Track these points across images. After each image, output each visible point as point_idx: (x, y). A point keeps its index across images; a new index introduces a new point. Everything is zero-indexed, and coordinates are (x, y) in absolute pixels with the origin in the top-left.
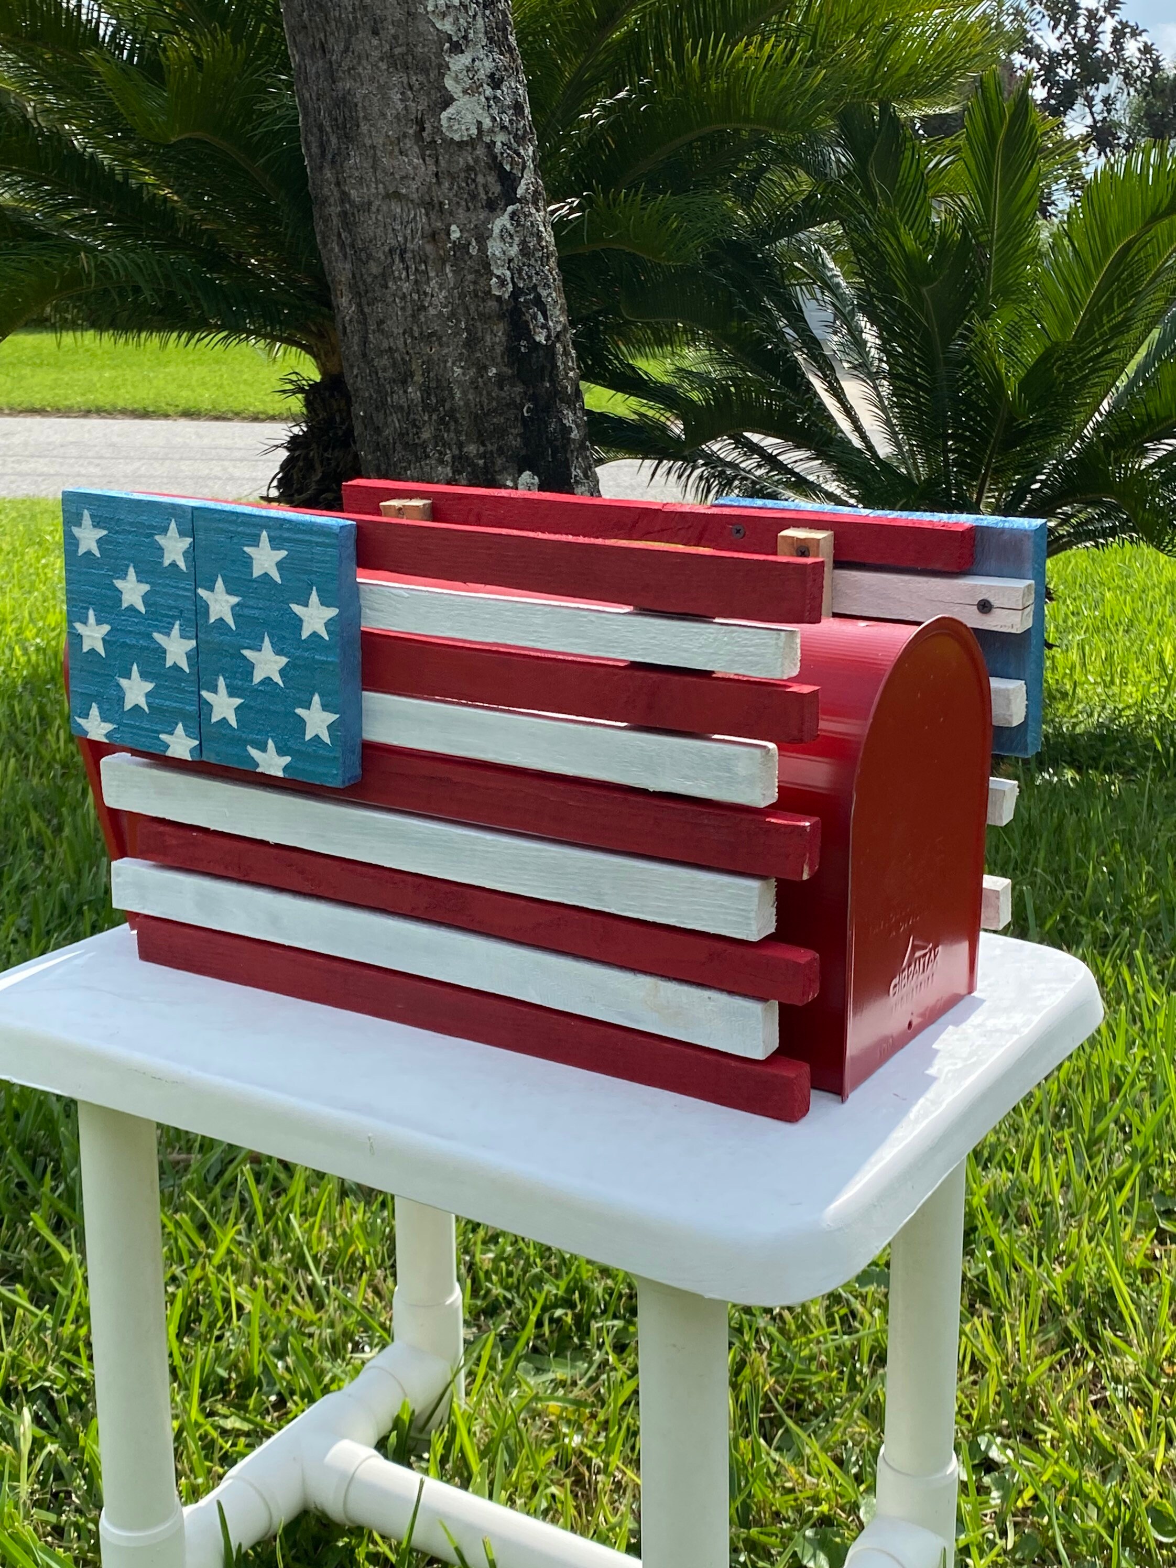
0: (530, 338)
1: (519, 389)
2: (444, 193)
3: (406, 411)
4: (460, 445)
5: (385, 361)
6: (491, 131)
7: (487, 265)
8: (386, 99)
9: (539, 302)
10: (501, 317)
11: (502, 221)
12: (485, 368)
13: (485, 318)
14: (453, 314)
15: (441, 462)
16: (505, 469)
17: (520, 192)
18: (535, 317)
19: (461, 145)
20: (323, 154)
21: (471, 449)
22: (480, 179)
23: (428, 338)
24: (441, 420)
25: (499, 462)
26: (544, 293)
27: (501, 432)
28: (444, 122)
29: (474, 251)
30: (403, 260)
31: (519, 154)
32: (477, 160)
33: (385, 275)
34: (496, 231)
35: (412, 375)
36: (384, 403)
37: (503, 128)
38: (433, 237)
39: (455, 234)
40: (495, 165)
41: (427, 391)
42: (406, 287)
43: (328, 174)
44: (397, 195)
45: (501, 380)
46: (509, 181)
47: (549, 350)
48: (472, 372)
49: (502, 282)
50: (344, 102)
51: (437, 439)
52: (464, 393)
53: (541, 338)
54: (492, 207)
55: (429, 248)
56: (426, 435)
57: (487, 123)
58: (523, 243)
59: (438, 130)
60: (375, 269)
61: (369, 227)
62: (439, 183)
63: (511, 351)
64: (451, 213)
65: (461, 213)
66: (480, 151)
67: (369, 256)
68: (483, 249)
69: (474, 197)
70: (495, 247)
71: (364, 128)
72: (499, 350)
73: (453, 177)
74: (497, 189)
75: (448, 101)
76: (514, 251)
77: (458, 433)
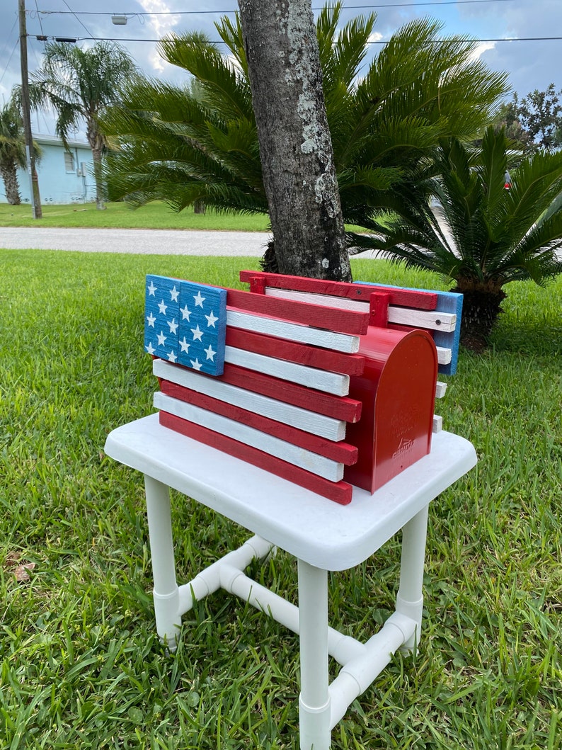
0: (327, 216)
1: (324, 232)
2: (302, 170)
3: (288, 240)
4: (304, 250)
5: (282, 224)
6: (317, 150)
7: (314, 193)
8: (284, 140)
9: (331, 204)
10: (318, 210)
11: (320, 179)
12: (313, 226)
13: (313, 210)
14: (303, 209)
15: (298, 255)
16: (318, 258)
17: (326, 169)
18: (329, 209)
19: (307, 154)
20: (266, 158)
21: (308, 251)
22: (313, 166)
23: (295, 217)
24: (299, 242)
25: (316, 256)
26: (333, 202)
27: (317, 246)
28: (302, 148)
29: (310, 189)
30: (288, 192)
31: (326, 157)
32: (312, 160)
33: (283, 197)
34: (318, 182)
35: (290, 228)
36: (282, 236)
37: (321, 149)
38: (297, 184)
39: (305, 183)
40: (318, 160)
41: (294, 233)
42: (289, 200)
43: (267, 165)
44: (287, 171)
45: (318, 230)
46: (322, 166)
47: (334, 220)
48: (309, 227)
49: (319, 199)
50: (271, 142)
51: (298, 248)
52: (306, 234)
53: (331, 216)
54: (317, 174)
55: (296, 188)
56: (294, 247)
57: (316, 147)
58: (327, 186)
59: (300, 150)
60: (280, 195)
61: (278, 181)
62: (300, 167)
63: (321, 220)
64: (303, 176)
65: (307, 177)
66: (313, 157)
67: (278, 191)
68: (313, 188)
69: (311, 171)
70: (317, 188)
71: (277, 150)
72: (317, 220)
73: (304, 165)
74: (319, 169)
75: (303, 141)
76: (323, 188)
77: (304, 246)
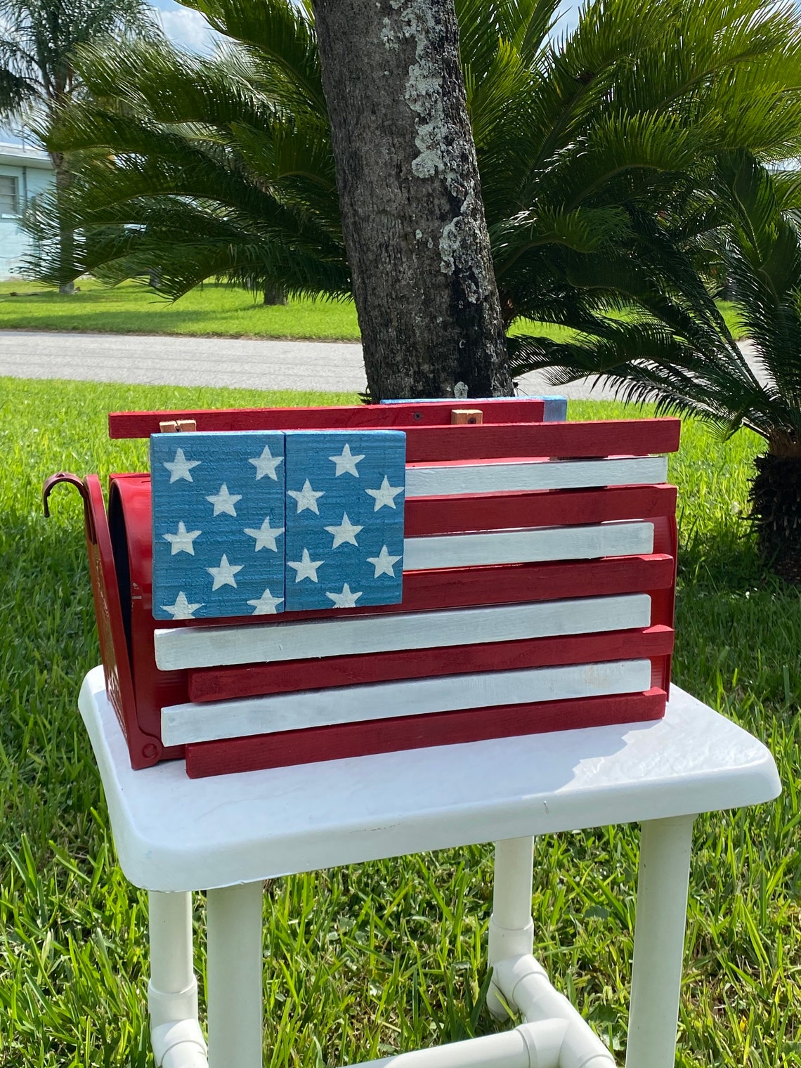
0: (465, 299)
1: (458, 330)
2: (413, 211)
3: (388, 344)
4: (419, 365)
5: (376, 313)
6: (444, 172)
7: (439, 255)
8: (379, 152)
9: (473, 277)
10: (446, 286)
11: (450, 227)
12: (435, 317)
13: (436, 287)
14: (416, 285)
15: (407, 375)
16: (446, 380)
17: (463, 209)
18: (469, 286)
19: (424, 180)
20: (345, 187)
21: (426, 367)
22: (436, 202)
23: (401, 299)
24: (408, 349)
25: (443, 375)
26: (476, 272)
27: (444, 357)
28: (414, 167)
29: (430, 246)
30: (387, 251)
31: (463, 186)
32: (434, 190)
33: (377, 261)
34: (445, 233)
35: (391, 321)
36: (375, 338)
37: (452, 170)
38: (405, 237)
39: (419, 235)
40: (446, 192)
41: (399, 331)
42: (389, 267)
43: (347, 199)
44: (384, 211)
45: (445, 325)
46: (455, 203)
47: (479, 308)
48: (427, 320)
49: (448, 265)
50: (355, 155)
51: (405, 361)
52: (422, 333)
53: (473, 300)
54: (444, 218)
55: (403, 244)
56: (398, 358)
57: (441, 167)
58: (464, 241)
59: (410, 171)
60: (371, 257)
61: (368, 231)
62: (410, 204)
63: (453, 308)
64: (417, 223)
65: (423, 223)
66: (437, 184)
67: (368, 249)
68: (436, 245)
69: (432, 212)
70: (444, 244)
71: (366, 171)
72: (444, 306)
73: (419, 200)
74: (447, 207)
75: (417, 153)
76: (456, 246)
77: (417, 357)
